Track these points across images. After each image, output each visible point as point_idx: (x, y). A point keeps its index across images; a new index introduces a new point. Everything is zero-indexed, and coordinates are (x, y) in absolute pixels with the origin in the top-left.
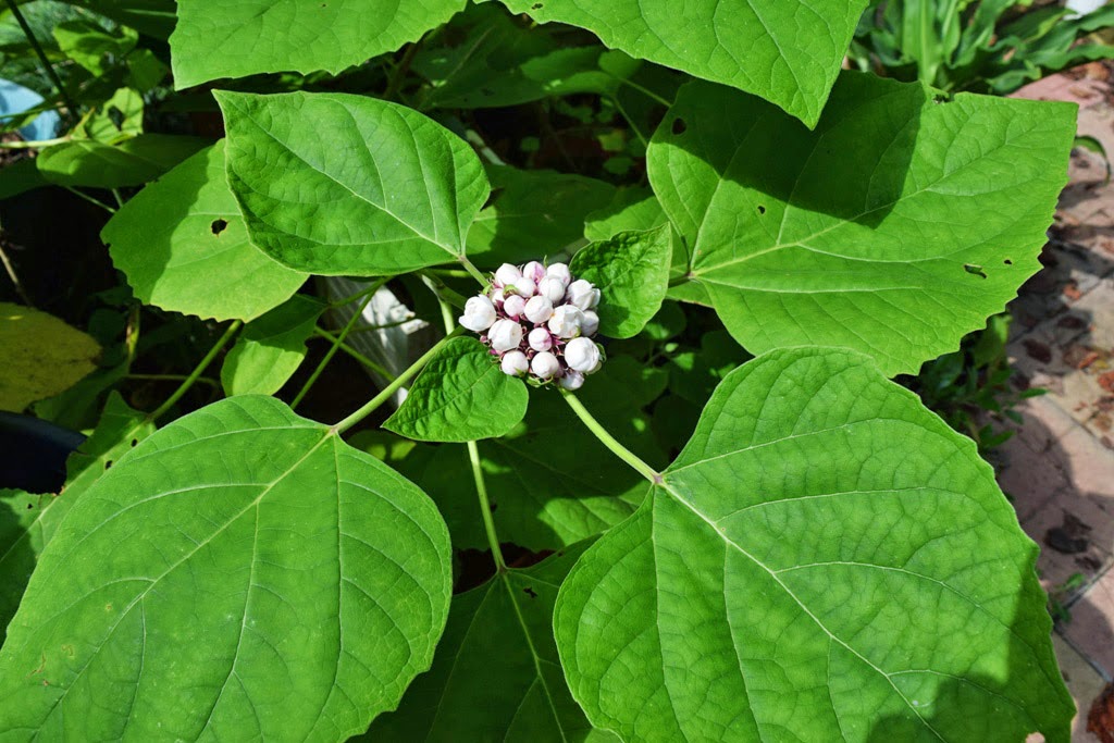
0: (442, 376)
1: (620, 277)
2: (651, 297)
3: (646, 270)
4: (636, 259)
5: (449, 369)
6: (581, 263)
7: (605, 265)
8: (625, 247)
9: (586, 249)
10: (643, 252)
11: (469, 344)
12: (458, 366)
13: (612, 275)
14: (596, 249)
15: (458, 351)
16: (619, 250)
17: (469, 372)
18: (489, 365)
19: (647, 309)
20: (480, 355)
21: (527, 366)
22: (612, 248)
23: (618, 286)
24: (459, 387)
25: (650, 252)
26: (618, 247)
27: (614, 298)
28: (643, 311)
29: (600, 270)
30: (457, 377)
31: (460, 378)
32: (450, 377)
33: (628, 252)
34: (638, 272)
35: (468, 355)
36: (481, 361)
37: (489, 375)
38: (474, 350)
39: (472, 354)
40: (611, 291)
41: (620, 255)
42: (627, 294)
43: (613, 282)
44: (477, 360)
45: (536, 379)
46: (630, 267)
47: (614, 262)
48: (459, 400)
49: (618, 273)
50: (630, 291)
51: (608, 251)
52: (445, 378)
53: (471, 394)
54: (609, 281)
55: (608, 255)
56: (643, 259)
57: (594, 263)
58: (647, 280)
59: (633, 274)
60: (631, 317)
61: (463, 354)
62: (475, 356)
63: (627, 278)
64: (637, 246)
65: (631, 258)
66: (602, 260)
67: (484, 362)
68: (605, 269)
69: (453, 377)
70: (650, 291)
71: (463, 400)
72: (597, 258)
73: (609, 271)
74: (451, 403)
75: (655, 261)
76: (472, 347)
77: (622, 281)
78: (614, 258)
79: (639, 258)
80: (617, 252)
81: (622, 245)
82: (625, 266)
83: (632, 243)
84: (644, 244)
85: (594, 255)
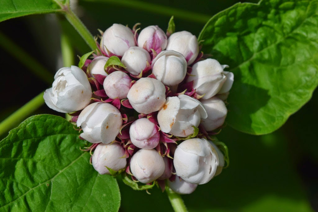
0: (15, 162)
1: (265, 51)
2: (300, 82)
3: (299, 44)
4: (288, 30)
5: (25, 153)
6: (217, 29)
7: (248, 33)
8: (277, 13)
9: (225, 14)
10: (299, 23)
11: (55, 125)
12: (39, 150)
13: (255, 47)
14: (239, 14)
15: (40, 132)
16: (270, 16)
17: (51, 159)
18: (78, 153)
19: (293, 97)
20: (68, 139)
21: (124, 163)
22: (260, 13)
23: (261, 61)
24: (35, 176)
25: (309, 24)
26: (269, 12)
27: (255, 76)
28: (287, 98)
29: (240, 39)
30: (34, 164)
31: (39, 166)
32: (25, 164)
33: (280, 20)
34: (289, 46)
35: (52, 137)
36: (69, 146)
37: (76, 167)
38: (61, 131)
39: (58, 137)
40: (251, 68)
41: (269, 23)
42: (271, 73)
43: (255, 56)
44: (64, 145)
45: (134, 182)
46: (280, 38)
47: (260, 30)
48: (32, 196)
49: (263, 45)
50: (275, 69)
51: (255, 16)
52: (19, 165)
53: (48, 190)
54: (250, 54)
55: (253, 22)
56: (298, 31)
57: (233, 31)
58: (299, 59)
59: (283, 48)
60: (271, 104)
61: (45, 135)
62: (62, 139)
63: (274, 53)
64: (293, 14)
65: (282, 28)
66: (245, 26)
67: (72, 149)
68: (247, 39)
69: (30, 164)
70: (301, 73)
71: (37, 196)
72: (239, 24)
73: (253, 41)
74: (21, 199)
75: (313, 35)
76: (59, 128)
77: (266, 56)
78: (260, 26)
79: (293, 28)
80: (266, 19)
81: (273, 11)
82: (273, 37)
83: (286, 10)
84: (302, 12)
85: (235, 21)
